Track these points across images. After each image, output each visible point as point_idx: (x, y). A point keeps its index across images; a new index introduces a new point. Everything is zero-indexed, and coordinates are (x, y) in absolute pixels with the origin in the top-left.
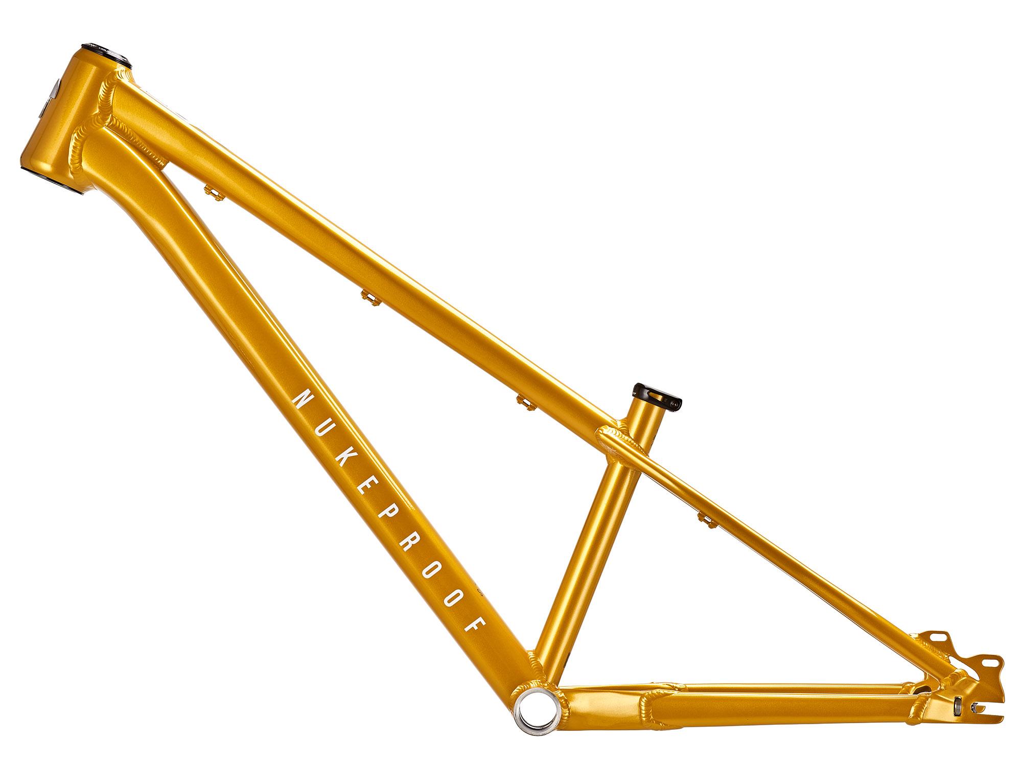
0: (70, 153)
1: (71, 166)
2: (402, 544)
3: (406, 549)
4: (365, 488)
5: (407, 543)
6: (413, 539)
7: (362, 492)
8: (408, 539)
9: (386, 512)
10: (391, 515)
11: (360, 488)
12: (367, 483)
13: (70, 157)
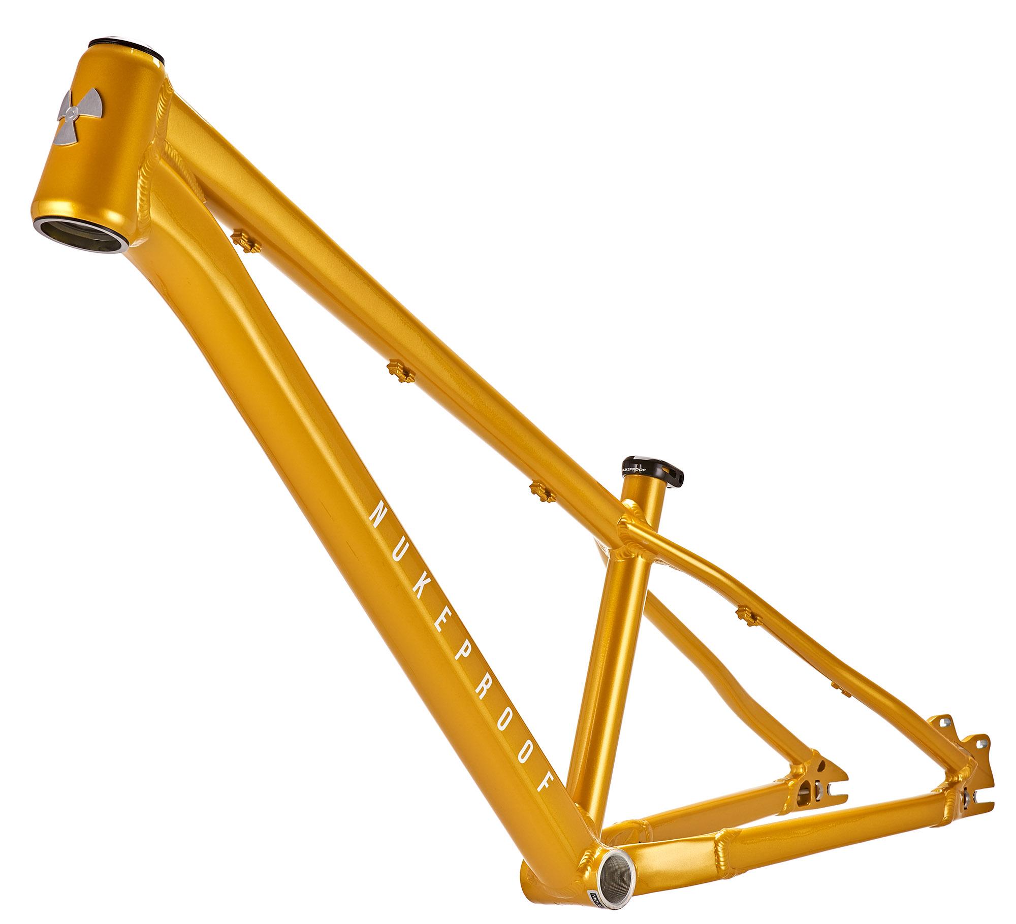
0: (139, 195)
1: (140, 215)
2: (477, 690)
3: (481, 697)
4: (441, 624)
5: (482, 689)
6: (487, 683)
7: (439, 630)
8: (483, 684)
9: (461, 651)
10: (466, 655)
11: (437, 624)
12: (442, 617)
13: (138, 202)
